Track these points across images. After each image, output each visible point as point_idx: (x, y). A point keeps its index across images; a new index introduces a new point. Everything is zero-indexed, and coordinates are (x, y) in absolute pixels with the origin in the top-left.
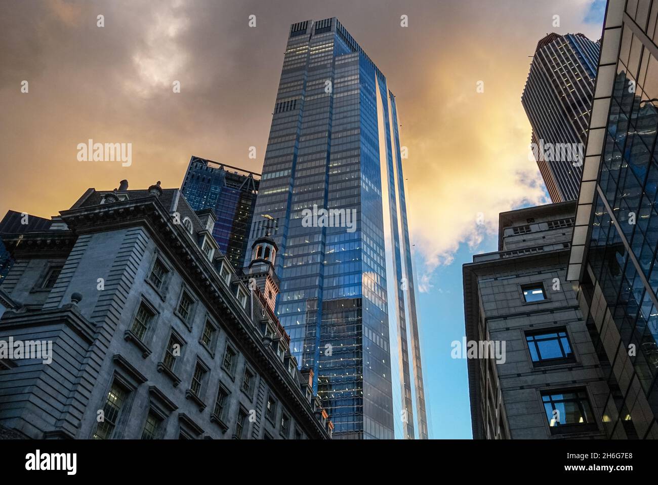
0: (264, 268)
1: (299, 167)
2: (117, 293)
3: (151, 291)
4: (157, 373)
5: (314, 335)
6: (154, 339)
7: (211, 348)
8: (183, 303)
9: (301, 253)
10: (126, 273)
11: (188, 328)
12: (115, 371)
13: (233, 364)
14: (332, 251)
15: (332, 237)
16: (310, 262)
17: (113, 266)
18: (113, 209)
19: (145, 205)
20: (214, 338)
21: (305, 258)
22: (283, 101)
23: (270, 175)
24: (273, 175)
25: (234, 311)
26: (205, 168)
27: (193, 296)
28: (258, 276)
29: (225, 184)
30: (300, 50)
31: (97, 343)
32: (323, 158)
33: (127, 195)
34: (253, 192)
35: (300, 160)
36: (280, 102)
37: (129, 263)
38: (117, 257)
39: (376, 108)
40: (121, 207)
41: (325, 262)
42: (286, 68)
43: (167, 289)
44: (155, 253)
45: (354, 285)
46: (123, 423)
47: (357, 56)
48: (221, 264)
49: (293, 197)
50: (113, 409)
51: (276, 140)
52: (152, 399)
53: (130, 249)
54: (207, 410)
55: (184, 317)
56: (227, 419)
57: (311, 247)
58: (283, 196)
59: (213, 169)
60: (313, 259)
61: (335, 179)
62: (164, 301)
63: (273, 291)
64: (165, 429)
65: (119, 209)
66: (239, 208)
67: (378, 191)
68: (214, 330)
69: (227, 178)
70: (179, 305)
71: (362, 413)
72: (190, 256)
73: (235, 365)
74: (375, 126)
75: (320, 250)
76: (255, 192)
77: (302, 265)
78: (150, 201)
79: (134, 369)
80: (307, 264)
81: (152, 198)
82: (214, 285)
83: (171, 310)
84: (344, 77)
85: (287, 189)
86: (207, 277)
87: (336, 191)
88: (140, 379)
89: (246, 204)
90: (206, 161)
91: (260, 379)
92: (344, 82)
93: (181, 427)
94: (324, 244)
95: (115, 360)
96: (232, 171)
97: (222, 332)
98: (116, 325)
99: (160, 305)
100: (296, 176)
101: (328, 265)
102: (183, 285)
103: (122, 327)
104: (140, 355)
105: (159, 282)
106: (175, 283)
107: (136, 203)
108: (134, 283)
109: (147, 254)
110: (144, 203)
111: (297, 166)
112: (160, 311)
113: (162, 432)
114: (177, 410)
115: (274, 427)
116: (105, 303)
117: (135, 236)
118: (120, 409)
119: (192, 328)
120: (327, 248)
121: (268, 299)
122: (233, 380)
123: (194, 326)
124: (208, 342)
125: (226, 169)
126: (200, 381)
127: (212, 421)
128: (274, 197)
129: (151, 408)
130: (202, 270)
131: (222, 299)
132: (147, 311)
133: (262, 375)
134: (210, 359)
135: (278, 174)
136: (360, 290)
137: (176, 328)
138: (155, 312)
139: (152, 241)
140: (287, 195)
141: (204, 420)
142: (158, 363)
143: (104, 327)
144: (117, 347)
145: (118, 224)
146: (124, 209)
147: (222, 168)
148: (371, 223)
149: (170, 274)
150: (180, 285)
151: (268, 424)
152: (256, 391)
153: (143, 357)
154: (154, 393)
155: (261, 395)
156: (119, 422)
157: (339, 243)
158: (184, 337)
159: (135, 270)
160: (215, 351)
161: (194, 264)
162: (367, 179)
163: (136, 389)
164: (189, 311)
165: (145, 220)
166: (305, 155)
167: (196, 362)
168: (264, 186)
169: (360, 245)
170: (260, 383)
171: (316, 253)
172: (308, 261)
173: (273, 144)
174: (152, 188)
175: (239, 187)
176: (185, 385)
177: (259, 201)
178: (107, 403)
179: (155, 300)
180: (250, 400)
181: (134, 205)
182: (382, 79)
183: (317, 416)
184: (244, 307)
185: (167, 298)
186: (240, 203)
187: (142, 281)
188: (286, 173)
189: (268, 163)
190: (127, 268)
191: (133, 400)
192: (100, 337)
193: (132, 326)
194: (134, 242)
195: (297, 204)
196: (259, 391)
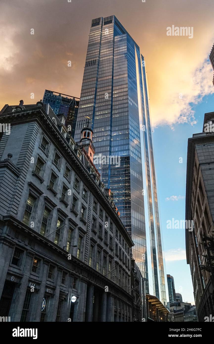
0: (87, 142)
1: (98, 94)
2: (28, 153)
3: (42, 152)
4: (47, 190)
5: (107, 174)
6: (45, 175)
7: (69, 179)
8: (55, 158)
9: (100, 135)
10: (30, 144)
11: (59, 170)
12: (30, 190)
13: (78, 187)
14: (115, 134)
15: (115, 127)
16: (105, 140)
17: (24, 141)
18: (21, 113)
19: (37, 111)
20: (69, 175)
21: (102, 138)
22: (89, 60)
23: (84, 98)
24: (86, 98)
25: (78, 162)
26: (52, 96)
27: (60, 155)
28: (85, 146)
29: (62, 103)
30: (96, 34)
31: (21, 177)
32: (110, 89)
33: (24, 107)
34: (75, 107)
35: (98, 90)
36: (87, 61)
37: (31, 139)
38: (25, 137)
39: (135, 63)
40: (25, 112)
41: (112, 140)
42: (90, 43)
43: (48, 151)
44: (42, 134)
45: (126, 150)
46: (35, 212)
47: (125, 36)
48: (70, 140)
49: (96, 109)
50: (30, 206)
51: (86, 81)
52: (46, 202)
53: (31, 133)
54: (69, 207)
55: (56, 165)
56: (77, 211)
57: (105, 132)
58: (91, 108)
59: (56, 96)
60: (106, 138)
61: (116, 99)
62: (47, 157)
63: (92, 153)
64: (52, 215)
65: (24, 113)
66: (69, 115)
67: (137, 105)
68: (70, 171)
69: (63, 100)
70: (54, 159)
71: (131, 208)
72: (58, 136)
73: (79, 187)
74: (135, 72)
75: (109, 134)
76: (76, 107)
77: (101, 141)
78: (38, 109)
79: (37, 188)
80: (103, 141)
81: (39, 108)
82: (69, 150)
83: (51, 161)
84: (119, 47)
85: (93, 105)
86: (66, 146)
87: (117, 105)
88: (41, 193)
89: (72, 113)
90: (52, 92)
91: (90, 193)
92: (119, 50)
93: (59, 214)
94: (111, 131)
95: (29, 184)
96: (65, 97)
97: (73, 171)
98: (28, 168)
99: (46, 159)
100: (97, 98)
101: (113, 141)
102: (55, 150)
103: (31, 169)
104: (39, 182)
105: (45, 148)
106: (52, 148)
107: (32, 110)
108: (34, 149)
109: (39, 135)
110: (36, 110)
111: (97, 93)
112: (46, 162)
113: (51, 216)
114: (57, 207)
115: (97, 214)
116: (22, 158)
117: (33, 126)
118: (32, 206)
119: (60, 170)
120: (113, 133)
121: (90, 156)
122: (79, 193)
123: (61, 169)
124: (67, 176)
125: (62, 95)
126: (65, 194)
127: (71, 212)
128: (87, 109)
129: (46, 206)
130: (64, 143)
131: (73, 156)
132: (40, 162)
133: (91, 191)
134: (68, 184)
135: (88, 97)
136: (129, 153)
137: (53, 170)
138: (44, 162)
139: (41, 129)
140: (93, 108)
141: (68, 211)
142: (47, 186)
143: (23, 169)
144: (29, 178)
145: (24, 121)
146: (27, 113)
147: (60, 95)
148: (133, 121)
149: (49, 144)
150: (54, 150)
151: (94, 213)
152: (89, 198)
153: (41, 183)
154: (46, 199)
155: (91, 200)
156: (33, 212)
157: (119, 130)
158: (57, 174)
159: (34, 142)
160: (70, 180)
161: (60, 140)
162: (131, 99)
163: (39, 197)
164: (58, 162)
165: (37, 119)
166: (101, 88)
167: (63, 185)
168: (81, 103)
169: (128, 131)
170: (90, 195)
171: (107, 135)
172: (104, 139)
173: (85, 82)
174: (38, 103)
175: (69, 104)
176: (59, 196)
177: (79, 111)
178: (27, 204)
179: (44, 157)
180: (86, 202)
181: (31, 111)
182: (138, 48)
183: (114, 209)
184: (81, 160)
185: (49, 156)
186: (69, 112)
187: (38, 148)
188: (92, 97)
189: (83, 92)
190: (31, 142)
191: (38, 202)
192: (22, 174)
193: (35, 169)
194: (33, 129)
195: (98, 112)
196: (90, 198)
